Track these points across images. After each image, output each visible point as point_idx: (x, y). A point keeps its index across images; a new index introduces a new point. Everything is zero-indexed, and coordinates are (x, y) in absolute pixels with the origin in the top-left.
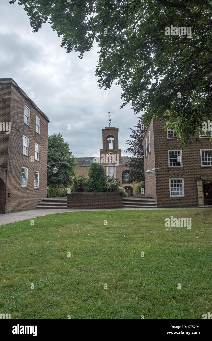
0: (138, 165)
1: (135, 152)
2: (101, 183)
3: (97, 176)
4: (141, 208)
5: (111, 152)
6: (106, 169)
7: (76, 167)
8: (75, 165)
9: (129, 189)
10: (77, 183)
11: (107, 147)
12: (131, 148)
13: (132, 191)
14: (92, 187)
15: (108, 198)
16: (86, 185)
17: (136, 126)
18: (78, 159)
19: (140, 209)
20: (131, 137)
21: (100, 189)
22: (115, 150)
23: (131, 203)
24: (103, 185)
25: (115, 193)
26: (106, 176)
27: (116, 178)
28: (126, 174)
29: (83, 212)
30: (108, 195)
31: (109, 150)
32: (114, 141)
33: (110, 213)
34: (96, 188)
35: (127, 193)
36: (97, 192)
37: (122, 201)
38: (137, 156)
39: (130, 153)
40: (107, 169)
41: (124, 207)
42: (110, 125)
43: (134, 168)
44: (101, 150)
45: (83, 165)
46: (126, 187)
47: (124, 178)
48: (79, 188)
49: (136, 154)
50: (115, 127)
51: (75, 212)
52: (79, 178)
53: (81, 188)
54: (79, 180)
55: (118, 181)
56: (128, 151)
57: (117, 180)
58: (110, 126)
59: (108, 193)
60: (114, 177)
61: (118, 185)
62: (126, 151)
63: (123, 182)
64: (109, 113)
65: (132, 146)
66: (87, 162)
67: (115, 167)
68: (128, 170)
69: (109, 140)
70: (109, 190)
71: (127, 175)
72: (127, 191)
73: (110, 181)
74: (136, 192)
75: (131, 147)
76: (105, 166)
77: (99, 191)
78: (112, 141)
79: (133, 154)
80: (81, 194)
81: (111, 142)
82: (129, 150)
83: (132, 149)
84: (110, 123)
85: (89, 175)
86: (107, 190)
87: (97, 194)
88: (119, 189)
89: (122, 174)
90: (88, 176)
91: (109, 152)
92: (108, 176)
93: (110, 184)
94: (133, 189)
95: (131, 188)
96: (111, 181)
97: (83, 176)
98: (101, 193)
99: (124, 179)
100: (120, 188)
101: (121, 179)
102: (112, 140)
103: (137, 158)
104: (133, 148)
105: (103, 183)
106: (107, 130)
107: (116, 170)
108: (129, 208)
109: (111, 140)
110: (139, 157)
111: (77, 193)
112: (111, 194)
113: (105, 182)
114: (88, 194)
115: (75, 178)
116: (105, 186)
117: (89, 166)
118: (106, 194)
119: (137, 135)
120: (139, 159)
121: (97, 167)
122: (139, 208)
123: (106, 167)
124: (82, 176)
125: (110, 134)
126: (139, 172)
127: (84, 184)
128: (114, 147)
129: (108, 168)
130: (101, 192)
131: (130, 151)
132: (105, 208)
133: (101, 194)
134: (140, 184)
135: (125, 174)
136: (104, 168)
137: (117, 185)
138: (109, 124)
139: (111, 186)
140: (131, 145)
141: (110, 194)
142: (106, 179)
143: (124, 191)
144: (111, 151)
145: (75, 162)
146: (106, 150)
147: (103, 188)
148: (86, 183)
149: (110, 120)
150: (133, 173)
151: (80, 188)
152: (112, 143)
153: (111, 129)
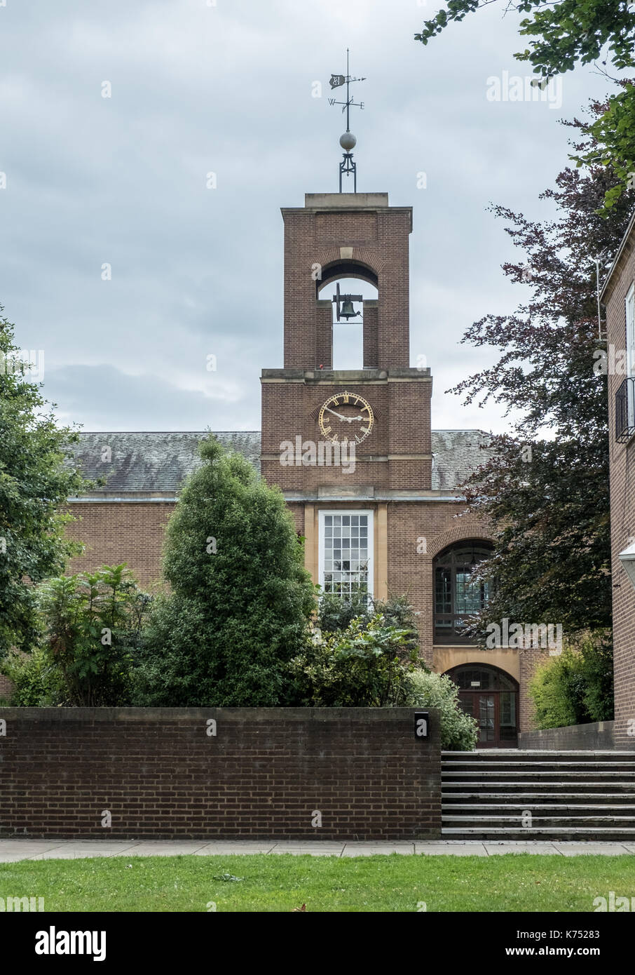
0: (563, 498)
1: (545, 401)
2: (267, 638)
3: (228, 581)
4: (576, 837)
5: (346, 396)
6: (308, 525)
7: (74, 505)
8: (64, 491)
9: (484, 685)
10: (74, 632)
11: (323, 353)
12: (507, 367)
13: (507, 705)
14: (193, 665)
15: (322, 756)
16: (146, 648)
17: (549, 193)
18: (91, 440)
19: (572, 850)
20: (513, 276)
21: (255, 686)
22: (382, 374)
23: (500, 795)
24: (285, 652)
25: (376, 718)
26: (301, 578)
27: (384, 600)
28: (469, 571)
29: (118, 863)
30: (321, 731)
31: (330, 376)
32: (372, 309)
33: (332, 876)
34: (221, 673)
35: (466, 723)
36: (233, 704)
37: (431, 783)
38: (556, 428)
39: (504, 404)
40: (315, 523)
41: (445, 830)
42: (348, 179)
43: (532, 524)
44: (267, 374)
45: (122, 494)
46: (461, 675)
47: (449, 598)
48: (90, 673)
49: (549, 416)
50: (385, 195)
51: (59, 862)
52: (94, 594)
53: (104, 676)
54: (90, 611)
55: (402, 624)
56: (485, 390)
57: (396, 615)
58: (348, 188)
59: (319, 717)
60: (371, 589)
61: (402, 655)
62: (466, 392)
63: (444, 634)
64: (338, 81)
65: (517, 355)
66: (159, 472)
67: (383, 513)
68: (485, 535)
69: (337, 298)
70: (330, 695)
71: (472, 579)
72: (468, 704)
73: (335, 622)
74: (545, 712)
75: (504, 360)
76: (302, 505)
77: (248, 702)
78: (358, 307)
79: (527, 411)
80: (111, 723)
81: (348, 313)
82: (490, 379)
83: (518, 373)
84: (348, 166)
85: (170, 576)
86: (310, 692)
87: (236, 723)
88: (407, 686)
89: (430, 568)
90: (162, 577)
91: (338, 389)
92: (321, 581)
93: (341, 644)
94: (517, 684)
95: (502, 678)
96: (344, 624)
97: (127, 580)
98: (261, 715)
99: (449, 609)
100: (417, 676)
101: (421, 611)
102: (359, 298)
103: (554, 448)
104: (527, 367)
105: (281, 641)
106: (321, 221)
107: (383, 533)
108: (484, 837)
109: (348, 300)
110: (568, 439)
111: (72, 712)
112: (344, 723)
113: (296, 626)
114: (162, 723)
115: (62, 596)
116: (298, 661)
117: (173, 504)
118: (302, 723)
119: (556, 266)
120: (570, 450)
121: (237, 513)
122: (563, 838)
123: (309, 512)
124: (115, 582)
125: (347, 253)
126: (564, 551)
127: (131, 644)
128: (372, 357)
129: (322, 514)
130: (261, 704)
131: (500, 390)
132: (293, 838)
133: (267, 722)
134: (576, 653)
135: (460, 570)
136: (287, 517)
137: (391, 652)
138: (342, 170)
139: (342, 664)
140: (511, 347)
141: (335, 723)
142: (308, 605)
143: (449, 704)
144: (350, 389)
145: (61, 468)
146: (310, 375)
147: (284, 674)
148: (147, 632)
149: (348, 143)
150: (517, 560)
151: (95, 670)
152: (359, 319)
153: (355, 212)
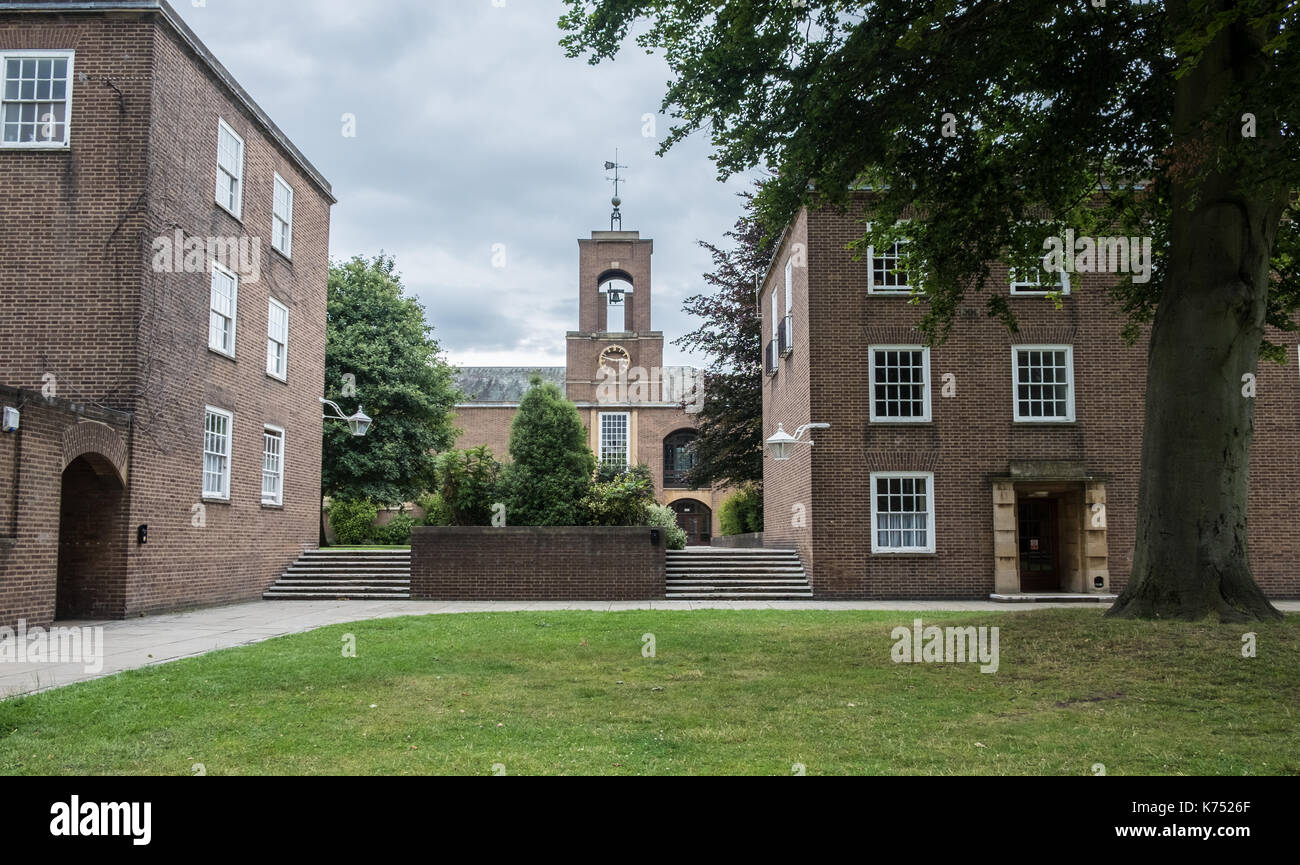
0: (735, 406)
1: (726, 350)
2: (567, 487)
3: (545, 453)
4: (741, 598)
5: (615, 347)
6: (593, 421)
7: (459, 408)
8: (453, 401)
9: (691, 511)
10: (458, 484)
11: (601, 321)
12: (706, 330)
13: (705, 522)
14: (525, 502)
15: (598, 553)
16: (499, 492)
17: (729, 233)
18: (469, 371)
19: (738, 606)
20: (709, 281)
21: (561, 513)
22: (635, 335)
23: (698, 575)
24: (577, 495)
25: (629, 532)
26: (586, 452)
27: (635, 464)
28: (683, 446)
29: (482, 615)
30: (598, 539)
31: (605, 336)
32: (629, 298)
33: (603, 623)
34: (541, 507)
35: (681, 534)
36: (549, 525)
37: (660, 569)
38: (733, 366)
39: (704, 352)
40: (597, 419)
41: (667, 595)
42: (616, 223)
43: (719, 421)
44: (570, 334)
45: (487, 402)
46: (678, 506)
47: (672, 462)
48: (467, 506)
49: (729, 359)
50: (637, 232)
51: (448, 615)
52: (469, 461)
53: (475, 508)
54: (466, 472)
55: (644, 478)
56: (693, 344)
57: (641, 472)
58: (616, 228)
59: (597, 532)
60: (628, 459)
61: (645, 496)
62: (682, 344)
63: (669, 482)
64: (610, 166)
65: (713, 323)
66: (508, 390)
67: (635, 413)
68: (692, 426)
69: (610, 291)
70: (603, 519)
71: (685, 451)
72: (682, 523)
73: (606, 477)
74: (726, 526)
75: (704, 326)
76: (590, 409)
77: (557, 523)
78: (621, 296)
79: (717, 356)
80: (478, 535)
81: (616, 300)
82: (695, 337)
83: (712, 334)
84: (616, 216)
85: (512, 452)
86: (592, 518)
87: (550, 535)
88: (648, 513)
89: (662, 444)
90: (508, 452)
91: (610, 343)
92: (600, 452)
93: (607, 490)
94: (710, 510)
95: (702, 507)
96: (611, 479)
97: (488, 454)
98: (564, 530)
99: (672, 468)
100: (652, 507)
101: (656, 469)
102: (622, 291)
103: (731, 378)
104: (717, 330)
105: (575, 488)
106: (601, 247)
107: (635, 425)
108: (690, 599)
109: (616, 292)
110: (739, 373)
111: (457, 529)
112: (611, 536)
113: (582, 479)
114: (508, 535)
115: (451, 464)
116: (585, 500)
117: (515, 408)
118: (587, 535)
119: (733, 273)
120: (741, 379)
121: (550, 416)
122: (734, 599)
123: (593, 413)
124: (481, 455)
125: (615, 265)
126: (736, 436)
127: (490, 490)
128: (629, 325)
129: (601, 414)
130: (565, 525)
131: (702, 344)
132: (583, 600)
133: (567, 535)
134: (743, 493)
135: (678, 446)
136: (580, 418)
137: (637, 494)
138: (613, 217)
139: (610, 502)
140: (708, 318)
141: (606, 535)
142: (591, 468)
143: (672, 523)
144: (617, 343)
145: (452, 389)
146: (594, 335)
147: (577, 507)
148: (499, 484)
149: (616, 203)
150: (709, 442)
151: (470, 505)
152: (622, 303)
153: (620, 242)
